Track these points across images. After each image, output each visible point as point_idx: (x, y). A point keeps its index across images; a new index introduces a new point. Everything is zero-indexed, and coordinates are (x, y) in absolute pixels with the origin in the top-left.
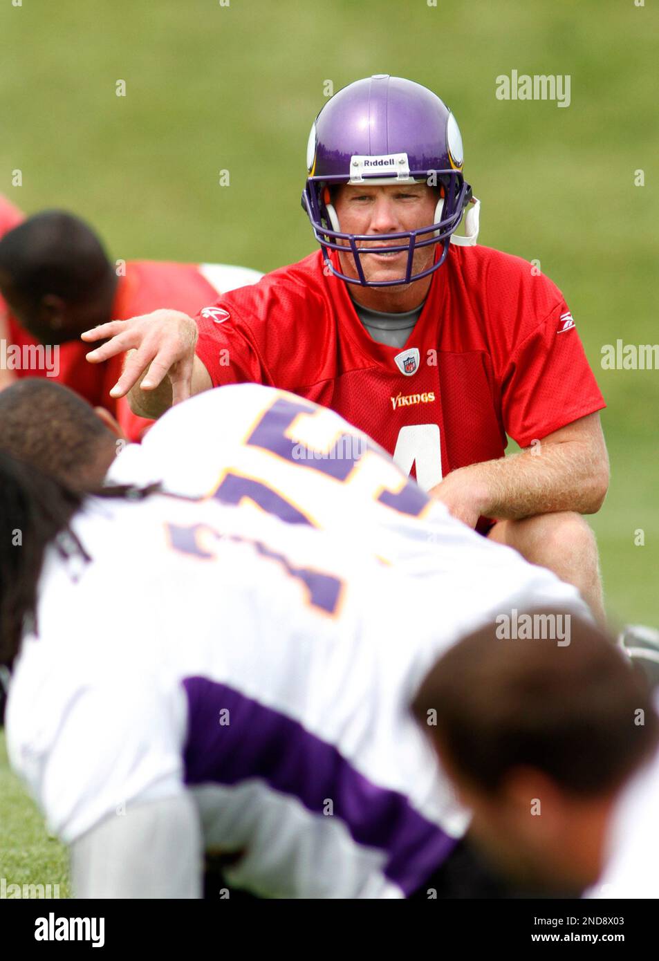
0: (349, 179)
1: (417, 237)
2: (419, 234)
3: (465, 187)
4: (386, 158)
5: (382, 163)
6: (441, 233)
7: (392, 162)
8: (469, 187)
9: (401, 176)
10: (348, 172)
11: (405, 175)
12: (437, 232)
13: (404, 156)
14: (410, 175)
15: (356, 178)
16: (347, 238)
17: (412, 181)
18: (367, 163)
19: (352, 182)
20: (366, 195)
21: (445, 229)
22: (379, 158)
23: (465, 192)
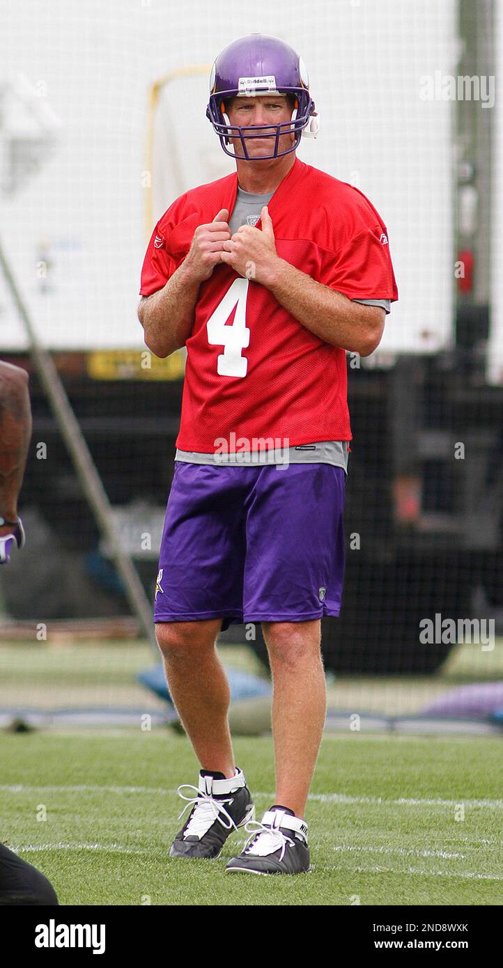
0: (238, 92)
1: (281, 128)
2: (282, 126)
3: (310, 102)
4: (261, 78)
5: (258, 81)
6: (295, 127)
7: (265, 81)
8: (313, 103)
9: (271, 89)
10: (237, 88)
11: (273, 89)
12: (293, 126)
13: (273, 78)
14: (277, 89)
15: (242, 91)
16: (237, 129)
17: (277, 93)
18: (249, 82)
19: (240, 94)
20: (249, 104)
21: (298, 124)
22: (257, 79)
23: (311, 105)
